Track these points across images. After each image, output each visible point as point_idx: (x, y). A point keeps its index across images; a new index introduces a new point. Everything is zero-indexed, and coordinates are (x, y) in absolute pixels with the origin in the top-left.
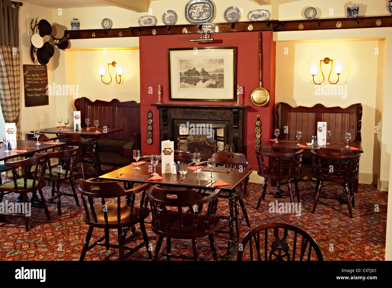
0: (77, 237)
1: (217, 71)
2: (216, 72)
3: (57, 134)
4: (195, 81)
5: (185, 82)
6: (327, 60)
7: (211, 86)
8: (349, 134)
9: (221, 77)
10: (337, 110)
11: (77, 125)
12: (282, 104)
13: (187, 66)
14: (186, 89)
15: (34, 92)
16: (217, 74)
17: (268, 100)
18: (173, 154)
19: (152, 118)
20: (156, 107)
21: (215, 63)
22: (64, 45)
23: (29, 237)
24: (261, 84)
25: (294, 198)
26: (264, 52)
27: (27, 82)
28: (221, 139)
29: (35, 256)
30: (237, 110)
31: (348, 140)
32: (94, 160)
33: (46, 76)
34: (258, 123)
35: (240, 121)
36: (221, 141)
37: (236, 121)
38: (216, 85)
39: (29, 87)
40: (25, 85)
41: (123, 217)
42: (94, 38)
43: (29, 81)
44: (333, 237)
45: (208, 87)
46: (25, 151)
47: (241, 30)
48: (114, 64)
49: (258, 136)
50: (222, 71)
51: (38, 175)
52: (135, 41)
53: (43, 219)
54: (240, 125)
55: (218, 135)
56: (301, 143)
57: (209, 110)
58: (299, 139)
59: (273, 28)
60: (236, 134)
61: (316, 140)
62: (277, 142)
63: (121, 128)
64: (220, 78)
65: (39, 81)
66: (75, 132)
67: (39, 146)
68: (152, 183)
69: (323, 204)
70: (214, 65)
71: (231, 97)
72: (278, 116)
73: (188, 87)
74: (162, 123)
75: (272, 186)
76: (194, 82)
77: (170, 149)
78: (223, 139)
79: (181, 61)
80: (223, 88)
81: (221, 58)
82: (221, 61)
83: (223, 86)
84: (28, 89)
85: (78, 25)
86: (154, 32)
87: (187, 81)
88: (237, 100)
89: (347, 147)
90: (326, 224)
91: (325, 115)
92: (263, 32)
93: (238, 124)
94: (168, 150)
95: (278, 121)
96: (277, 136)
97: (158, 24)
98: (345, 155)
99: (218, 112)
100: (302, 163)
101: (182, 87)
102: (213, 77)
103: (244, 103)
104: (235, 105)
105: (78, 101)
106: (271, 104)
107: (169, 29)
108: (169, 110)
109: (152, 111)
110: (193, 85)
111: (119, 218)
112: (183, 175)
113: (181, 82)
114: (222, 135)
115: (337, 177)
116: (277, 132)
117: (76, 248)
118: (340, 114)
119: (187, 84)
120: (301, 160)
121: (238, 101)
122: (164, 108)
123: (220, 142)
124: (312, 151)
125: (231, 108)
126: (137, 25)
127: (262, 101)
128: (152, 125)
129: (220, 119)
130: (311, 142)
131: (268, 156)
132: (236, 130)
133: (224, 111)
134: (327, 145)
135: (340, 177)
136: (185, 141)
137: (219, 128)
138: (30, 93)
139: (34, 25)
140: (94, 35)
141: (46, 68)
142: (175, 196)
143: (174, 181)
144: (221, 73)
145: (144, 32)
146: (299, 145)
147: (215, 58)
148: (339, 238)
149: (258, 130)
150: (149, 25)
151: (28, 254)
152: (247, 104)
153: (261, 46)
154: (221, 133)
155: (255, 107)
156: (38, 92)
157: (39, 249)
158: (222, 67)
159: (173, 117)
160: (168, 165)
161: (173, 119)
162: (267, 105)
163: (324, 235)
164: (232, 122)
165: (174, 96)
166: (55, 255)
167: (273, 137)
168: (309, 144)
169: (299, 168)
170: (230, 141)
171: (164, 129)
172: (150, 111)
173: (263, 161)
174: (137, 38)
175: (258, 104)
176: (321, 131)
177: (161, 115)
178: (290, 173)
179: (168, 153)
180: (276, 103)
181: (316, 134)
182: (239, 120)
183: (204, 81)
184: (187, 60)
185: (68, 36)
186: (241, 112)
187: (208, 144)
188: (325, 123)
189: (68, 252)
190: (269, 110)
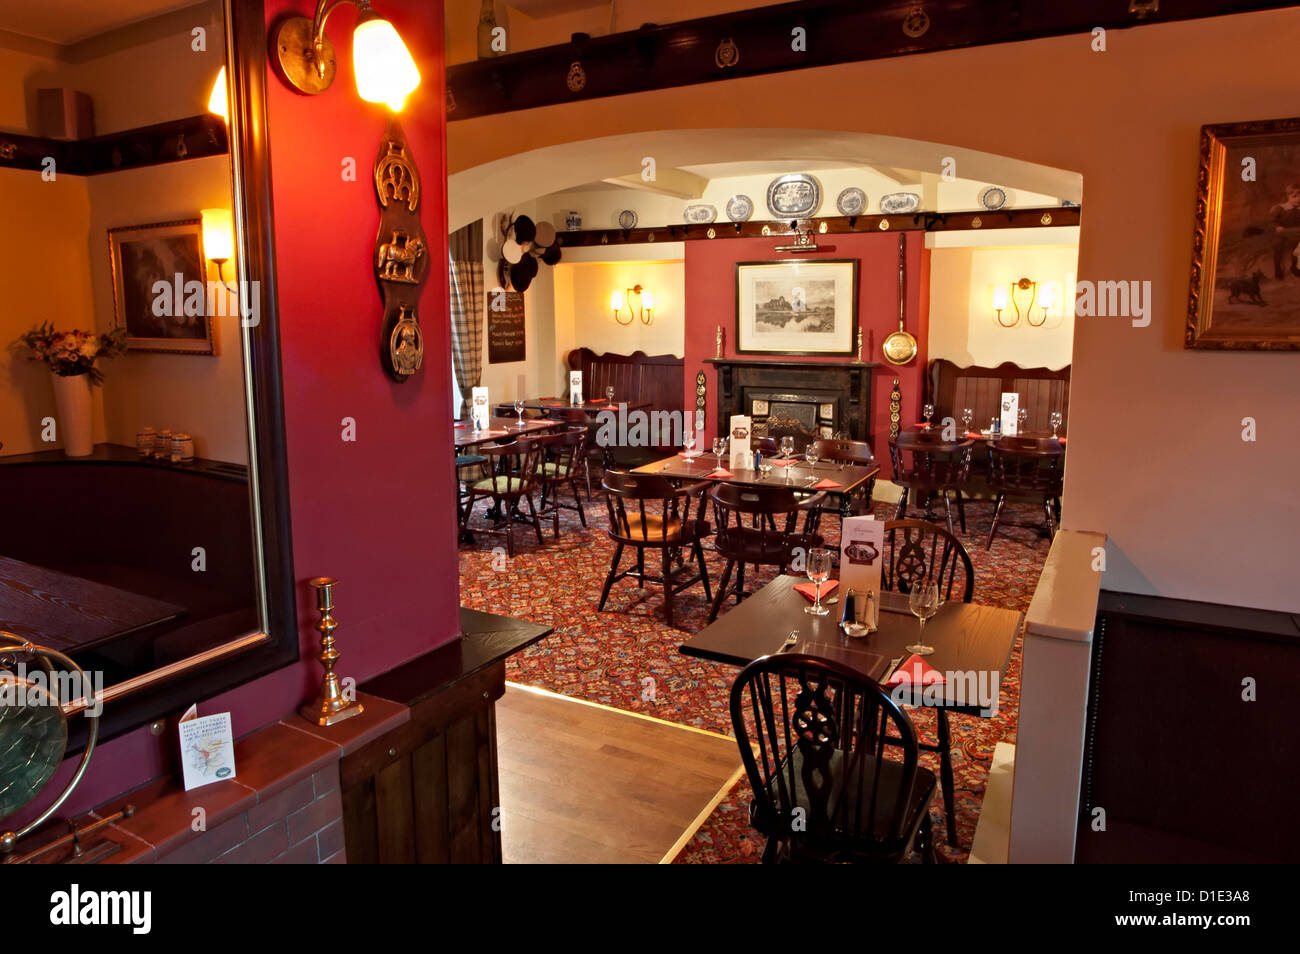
0: (590, 569)
1: (823, 302)
2: (820, 303)
3: (542, 410)
4: (782, 319)
5: (766, 322)
6: (1024, 283)
7: (812, 328)
8: (1058, 415)
9: (830, 313)
10: (1041, 373)
11: (576, 396)
12: (941, 361)
13: (769, 294)
14: (766, 334)
15: (503, 339)
16: (823, 306)
17: (915, 353)
18: (749, 437)
19: (704, 384)
20: (711, 365)
21: (819, 288)
22: (553, 257)
23: (516, 566)
24: (902, 326)
25: (954, 523)
26: (909, 270)
27: (494, 321)
28: (827, 423)
29: (531, 590)
30: (857, 372)
31: (1055, 426)
32: (606, 455)
33: (523, 311)
34: (895, 395)
35: (863, 390)
36: (829, 426)
37: (855, 390)
38: (820, 326)
39: (495, 331)
40: (489, 326)
41: (671, 531)
42: (605, 244)
43: (496, 319)
44: (1017, 586)
45: (805, 330)
46: (505, 433)
47: (868, 228)
48: (637, 289)
49: (895, 419)
50: (832, 301)
51: (528, 471)
52: (677, 249)
53: (532, 543)
54: (863, 399)
55: (823, 415)
56: (970, 430)
57: (807, 372)
58: (967, 422)
59: (926, 225)
60: (855, 415)
61: (999, 425)
62: (928, 428)
63: (649, 402)
64: (828, 314)
65: (512, 320)
66: (572, 406)
67: (523, 426)
68: (715, 482)
69: (1007, 537)
70: (817, 291)
71: (847, 347)
72: (932, 384)
73: (769, 331)
74: (723, 392)
75: (918, 507)
76: (782, 321)
77: (745, 429)
78: (831, 423)
79: (759, 285)
80: (833, 332)
81: (831, 279)
82: (831, 284)
83: (833, 328)
84: (494, 334)
85: (578, 222)
86: (711, 234)
87: (767, 320)
88: (858, 353)
89: (1055, 437)
90: (1008, 567)
91: (1020, 383)
92: (908, 233)
93: (858, 396)
94: (740, 431)
95: (932, 392)
96: (928, 417)
97: (719, 220)
98: (1046, 449)
99: (824, 375)
100: (971, 463)
101: (760, 330)
102: (815, 313)
103: (871, 359)
104: (853, 363)
105: (574, 353)
106: (919, 363)
107: (738, 229)
108: (735, 370)
109: (705, 372)
110: (778, 327)
111: (665, 532)
112: (765, 472)
113: (757, 321)
114: (830, 416)
115: (1030, 488)
116: (929, 411)
117: (590, 583)
118: (1048, 381)
119: (769, 325)
120: (968, 458)
121: (860, 355)
122: (727, 368)
123: (824, 429)
124: (991, 444)
125: (848, 368)
126: (681, 222)
127: (902, 356)
128: (704, 396)
129: (825, 387)
130: (989, 428)
131: (910, 449)
132: (854, 407)
133: (833, 373)
134: (1018, 434)
135: (1038, 488)
136: (763, 425)
137: (824, 404)
138: (498, 339)
139: (507, 224)
140: (605, 240)
141: (522, 297)
142: (754, 498)
143: (749, 479)
144: (830, 306)
145: (692, 234)
146: (967, 433)
147: (819, 280)
148: (1026, 588)
149: (895, 408)
150: (703, 222)
151: (521, 588)
152: (876, 361)
153: (903, 257)
154: (827, 412)
155: (890, 367)
156: (509, 339)
157: (535, 582)
158: (832, 293)
159: (743, 382)
160: (740, 455)
161: (743, 387)
162: (913, 363)
163: (1002, 581)
164: (848, 393)
165: (745, 346)
166: (561, 590)
167: (923, 420)
168: (985, 432)
169: (964, 471)
170: (845, 426)
171: (725, 404)
172: (701, 373)
173: (901, 459)
174: (682, 244)
175: (896, 361)
176: (1007, 409)
177: (721, 379)
178: (947, 480)
179: (740, 436)
180: (929, 360)
181: (999, 415)
182: (860, 389)
183: (799, 319)
184: (769, 283)
185: (560, 241)
186: (865, 374)
187: (805, 431)
188: (1016, 396)
189: (580, 587)
190: (915, 372)
